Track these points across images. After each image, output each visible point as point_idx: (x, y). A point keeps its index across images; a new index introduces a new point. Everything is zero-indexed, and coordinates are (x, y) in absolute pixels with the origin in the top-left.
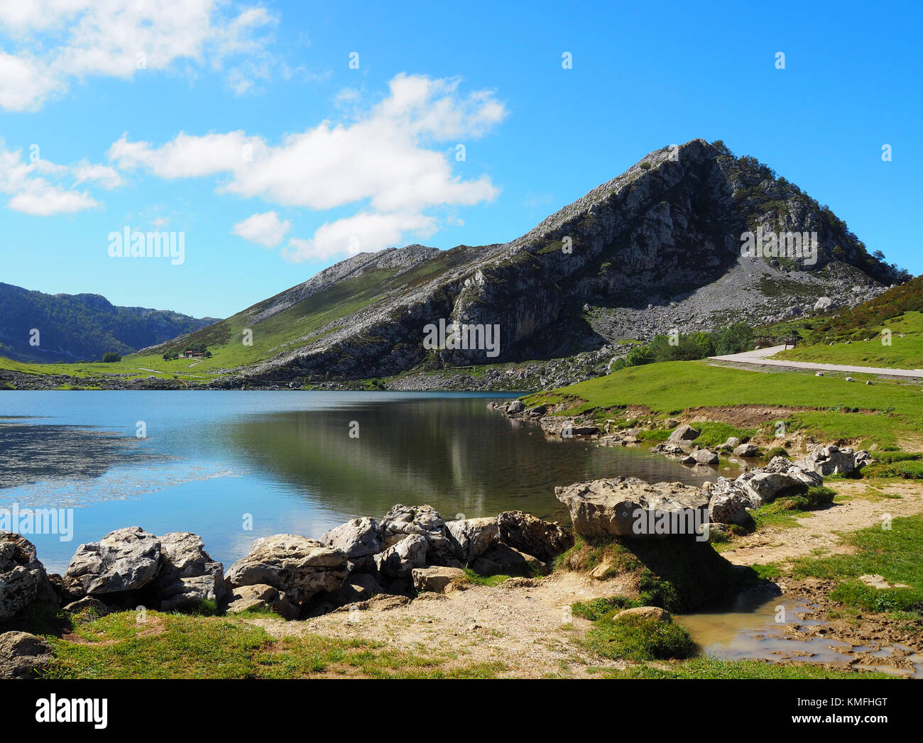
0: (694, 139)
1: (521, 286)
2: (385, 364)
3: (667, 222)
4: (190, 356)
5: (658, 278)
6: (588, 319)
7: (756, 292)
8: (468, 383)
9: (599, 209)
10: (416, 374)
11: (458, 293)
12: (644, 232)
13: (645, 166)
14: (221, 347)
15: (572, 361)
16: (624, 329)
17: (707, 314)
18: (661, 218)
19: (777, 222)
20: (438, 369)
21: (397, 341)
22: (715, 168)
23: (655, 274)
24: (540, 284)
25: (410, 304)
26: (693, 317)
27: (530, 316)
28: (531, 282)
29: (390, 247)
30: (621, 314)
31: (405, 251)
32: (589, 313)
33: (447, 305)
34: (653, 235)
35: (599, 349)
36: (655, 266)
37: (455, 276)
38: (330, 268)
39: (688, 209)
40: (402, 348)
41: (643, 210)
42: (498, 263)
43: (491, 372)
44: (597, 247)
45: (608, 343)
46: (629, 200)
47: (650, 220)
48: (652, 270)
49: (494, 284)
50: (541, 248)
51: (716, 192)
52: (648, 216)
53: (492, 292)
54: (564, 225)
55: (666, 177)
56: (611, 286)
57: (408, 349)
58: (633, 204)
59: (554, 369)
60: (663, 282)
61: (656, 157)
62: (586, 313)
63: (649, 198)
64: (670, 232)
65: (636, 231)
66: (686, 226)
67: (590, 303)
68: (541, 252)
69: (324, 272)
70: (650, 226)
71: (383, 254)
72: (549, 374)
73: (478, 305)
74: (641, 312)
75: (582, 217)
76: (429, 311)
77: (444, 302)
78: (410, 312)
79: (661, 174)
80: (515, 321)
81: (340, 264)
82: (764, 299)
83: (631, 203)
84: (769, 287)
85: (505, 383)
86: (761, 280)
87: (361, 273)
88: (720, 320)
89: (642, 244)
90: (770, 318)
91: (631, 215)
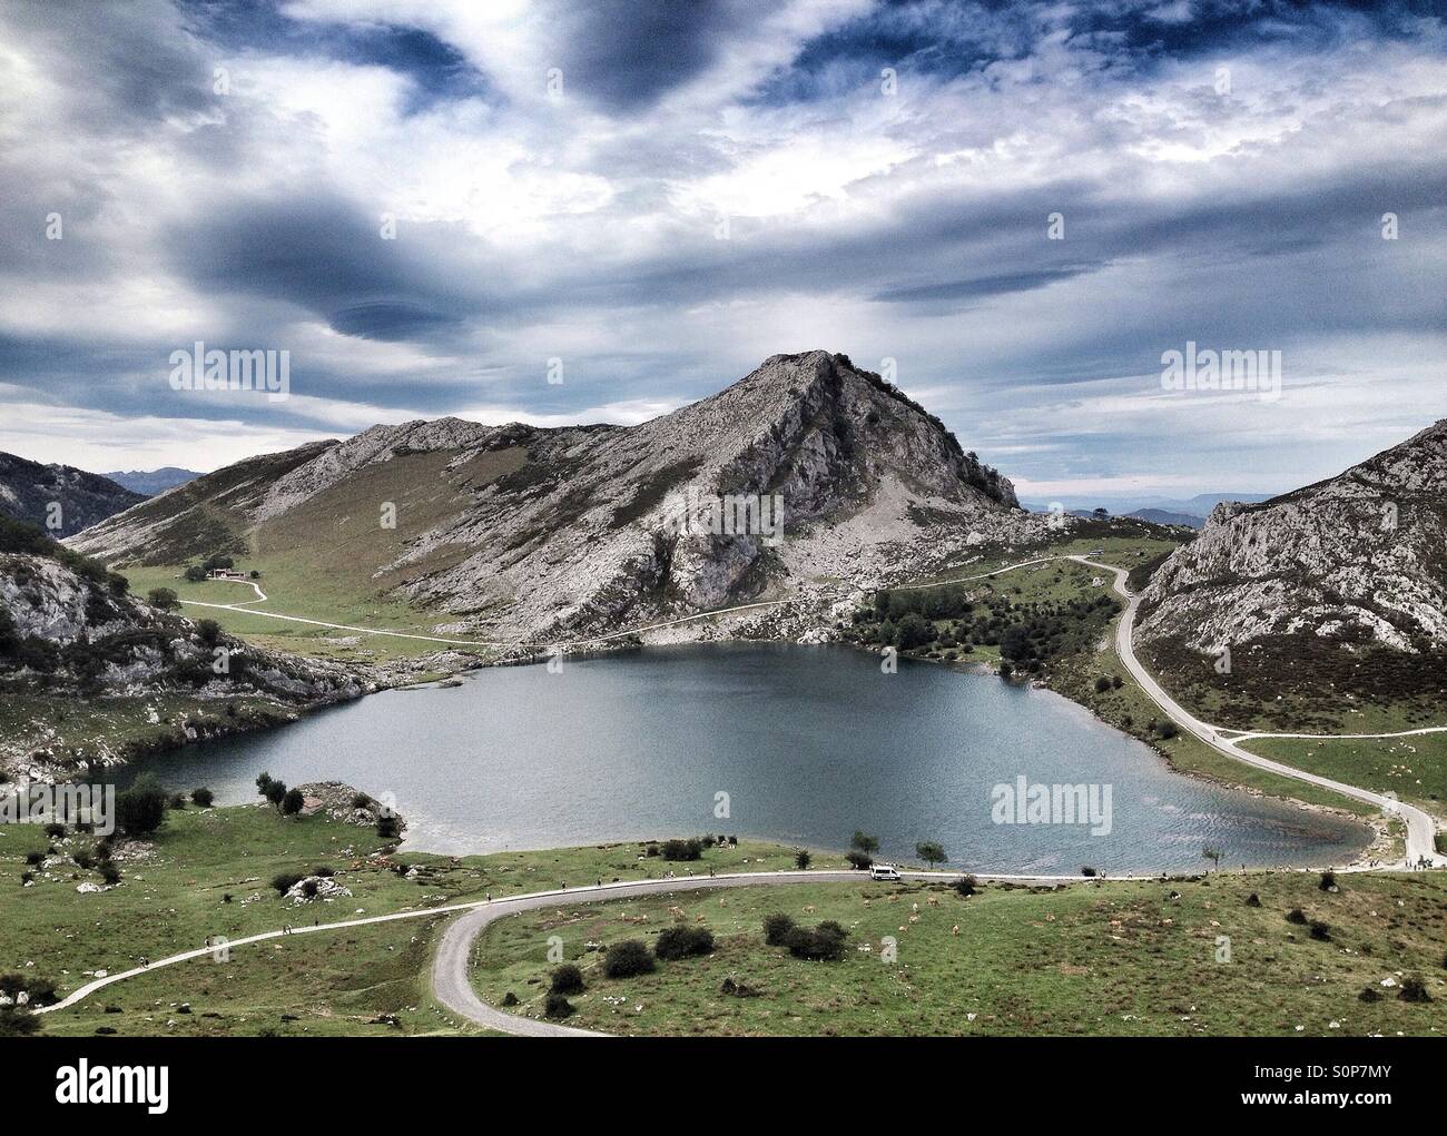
2: (631, 618)
3: (820, 451)
5: (816, 507)
7: (908, 521)
11: (675, 542)
12: (803, 462)
13: (793, 392)
16: (810, 565)
17: (875, 546)
18: (816, 447)
23: (814, 503)
30: (800, 548)
34: (811, 464)
36: (815, 494)
39: (832, 434)
45: (806, 583)
46: (787, 431)
47: (806, 449)
48: (813, 499)
52: (804, 445)
64: (823, 461)
65: (796, 462)
66: (835, 453)
70: (807, 456)
71: (411, 428)
73: (702, 557)
76: (654, 563)
77: (663, 551)
78: (639, 565)
82: (919, 530)
83: (789, 433)
84: (918, 516)
85: (741, 631)
86: (909, 507)
87: (391, 456)
88: (889, 553)
89: (804, 476)
90: (934, 553)
91: (789, 445)
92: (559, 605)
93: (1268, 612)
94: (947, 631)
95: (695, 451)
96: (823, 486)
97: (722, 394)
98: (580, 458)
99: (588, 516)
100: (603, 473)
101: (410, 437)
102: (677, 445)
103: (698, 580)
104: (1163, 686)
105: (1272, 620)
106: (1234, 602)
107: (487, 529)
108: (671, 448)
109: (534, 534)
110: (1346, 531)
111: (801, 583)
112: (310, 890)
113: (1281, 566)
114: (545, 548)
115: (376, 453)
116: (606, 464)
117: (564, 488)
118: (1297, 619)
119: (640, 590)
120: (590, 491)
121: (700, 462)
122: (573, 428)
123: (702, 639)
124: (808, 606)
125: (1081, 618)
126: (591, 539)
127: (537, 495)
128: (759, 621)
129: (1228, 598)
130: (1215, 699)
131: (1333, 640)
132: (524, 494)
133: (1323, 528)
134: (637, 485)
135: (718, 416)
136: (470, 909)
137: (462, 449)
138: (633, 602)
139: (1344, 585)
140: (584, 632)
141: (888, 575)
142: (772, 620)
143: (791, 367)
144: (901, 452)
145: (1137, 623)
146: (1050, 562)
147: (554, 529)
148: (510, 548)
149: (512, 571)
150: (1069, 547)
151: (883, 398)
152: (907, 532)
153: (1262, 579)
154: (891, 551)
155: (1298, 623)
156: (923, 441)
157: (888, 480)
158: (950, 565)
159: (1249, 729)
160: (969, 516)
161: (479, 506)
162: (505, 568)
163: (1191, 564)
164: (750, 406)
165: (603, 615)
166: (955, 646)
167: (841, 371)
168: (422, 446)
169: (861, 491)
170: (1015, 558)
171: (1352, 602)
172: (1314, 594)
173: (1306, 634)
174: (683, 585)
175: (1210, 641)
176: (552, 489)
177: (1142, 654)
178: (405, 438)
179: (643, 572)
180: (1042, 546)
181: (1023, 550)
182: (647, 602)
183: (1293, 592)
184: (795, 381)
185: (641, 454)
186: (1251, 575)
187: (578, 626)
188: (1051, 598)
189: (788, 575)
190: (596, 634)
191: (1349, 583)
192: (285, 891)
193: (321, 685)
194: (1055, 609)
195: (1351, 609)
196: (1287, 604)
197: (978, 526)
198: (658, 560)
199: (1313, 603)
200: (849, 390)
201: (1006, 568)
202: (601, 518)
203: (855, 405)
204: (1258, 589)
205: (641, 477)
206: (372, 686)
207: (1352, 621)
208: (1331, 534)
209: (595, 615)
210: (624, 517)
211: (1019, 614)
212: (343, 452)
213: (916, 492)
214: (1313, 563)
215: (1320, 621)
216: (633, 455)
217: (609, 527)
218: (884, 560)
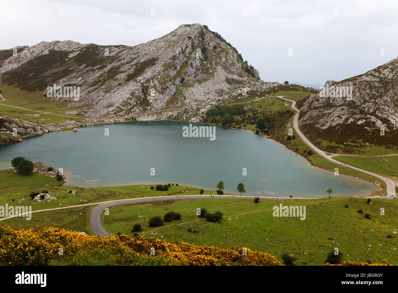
2: (133, 112)
5: (195, 77)
6: (183, 93)
7: (226, 83)
8: (160, 117)
10: (144, 115)
11: (148, 87)
18: (196, 57)
19: (227, 57)
27: (169, 94)
31: (65, 43)
32: (182, 90)
34: (194, 62)
36: (195, 72)
44: (179, 67)
52: (192, 56)
53: (160, 87)
60: (197, 78)
64: (198, 61)
65: (189, 61)
67: (180, 87)
70: (193, 59)
71: (55, 43)
73: (157, 92)
76: (141, 93)
81: (35, 46)
82: (229, 86)
83: (187, 51)
84: (228, 81)
85: (170, 117)
86: (226, 78)
87: (48, 52)
88: (219, 93)
89: (192, 66)
90: (234, 94)
91: (187, 55)
92: (109, 106)
93: (342, 116)
94: (238, 119)
95: (155, 56)
96: (198, 70)
97: (164, 37)
98: (115, 56)
99: (118, 76)
100: (123, 62)
101: (54, 46)
102: (149, 54)
103: (156, 100)
104: (308, 138)
105: (344, 119)
106: (331, 113)
107: (83, 79)
108: (147, 55)
109: (99, 82)
110: (368, 91)
111: (190, 102)
112: (42, 197)
113: (347, 102)
114: (103, 87)
115: (43, 51)
116: (124, 59)
117: (109, 67)
118: (351, 119)
119: (137, 102)
120: (119, 68)
121: (157, 59)
122: (112, 46)
123: (157, 119)
124: (192, 110)
125: (282, 116)
126: (119, 84)
127: (100, 69)
128: (176, 114)
129: (329, 111)
130: (325, 143)
131: (362, 125)
132: (95, 68)
133: (361, 90)
134: (135, 67)
135: (163, 44)
136: (97, 205)
137: (73, 52)
138: (134, 106)
139: (367, 108)
140: (117, 116)
141: (219, 100)
142: (180, 114)
143: (188, 29)
144: (224, 59)
145: (299, 118)
146: (271, 98)
147: (105, 80)
148: (91, 86)
149: (92, 94)
150: (277, 93)
151: (218, 41)
152: (225, 87)
153: (340, 106)
154: (220, 93)
155: (351, 120)
156: (232, 57)
157: (219, 68)
158: (239, 98)
159: (335, 153)
160: (245, 82)
161: (80, 71)
162: (89, 93)
163: (318, 100)
164: (174, 42)
165: (124, 110)
166: (241, 124)
167: (205, 31)
168: (59, 50)
169: (210, 72)
170: (260, 96)
171: (369, 114)
172: (357, 111)
173: (354, 123)
174: (151, 101)
175: (323, 125)
176: (105, 66)
177: (302, 128)
178: (53, 47)
179: (137, 96)
180: (269, 93)
181: (262, 94)
182: (138, 106)
183: (350, 110)
184: (189, 34)
185: (136, 56)
186: (337, 104)
187: (115, 114)
188: (272, 110)
189: (186, 99)
190: (121, 116)
191: (368, 108)
192: (33, 198)
193: (29, 130)
194: (273, 113)
195: (369, 116)
196: (348, 114)
197: (248, 85)
198: (142, 93)
199: (357, 114)
200: (207, 37)
201: (257, 99)
202: (123, 77)
203: (209, 43)
204: (339, 109)
205: (136, 64)
206: (47, 131)
207: (369, 120)
208: (363, 92)
209: (121, 110)
210: (131, 77)
211: (261, 114)
212: (31, 50)
213: (229, 73)
214: (357, 101)
215: (358, 120)
216: (133, 56)
217: (125, 80)
218: (217, 95)
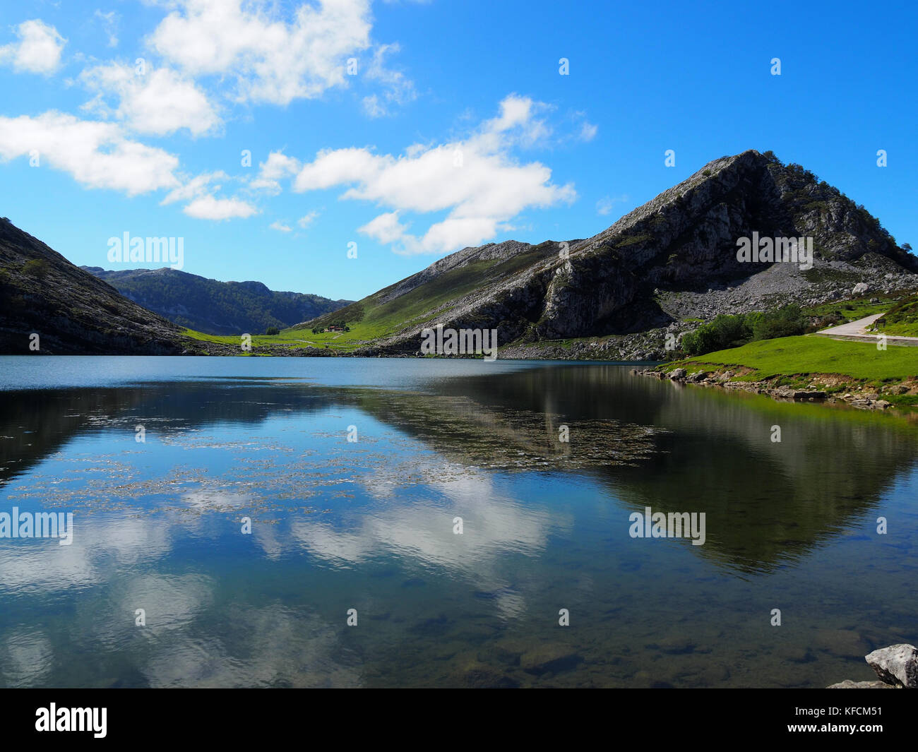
0: (748, 150)
1: (603, 274)
3: (724, 220)
4: (333, 330)
6: (658, 301)
7: (801, 279)
8: (560, 353)
9: (667, 210)
10: (516, 346)
11: (551, 279)
12: (705, 229)
13: (707, 174)
14: (357, 323)
15: (645, 336)
16: (689, 309)
17: (759, 297)
18: (720, 216)
19: (820, 219)
20: (534, 342)
21: (501, 318)
22: (766, 174)
23: (714, 263)
24: (618, 272)
25: (511, 289)
26: (747, 299)
27: (610, 298)
28: (611, 270)
29: (490, 243)
30: (686, 297)
31: (502, 245)
32: (659, 296)
33: (542, 289)
34: (714, 231)
35: (668, 326)
36: (715, 256)
37: (548, 266)
38: (442, 260)
39: (742, 209)
40: (505, 324)
41: (704, 210)
42: (583, 255)
43: (578, 344)
44: (665, 241)
45: (675, 321)
46: (693, 202)
47: (710, 219)
48: (712, 261)
49: (581, 272)
50: (619, 242)
51: (766, 194)
52: (708, 215)
53: (579, 279)
54: (638, 223)
55: (724, 182)
56: (677, 274)
57: (510, 325)
58: (696, 205)
59: (630, 342)
60: (721, 270)
61: (715, 165)
62: (656, 296)
63: (710, 199)
64: (727, 228)
65: (698, 228)
66: (741, 223)
67: (660, 288)
68: (619, 246)
69: (437, 263)
70: (710, 223)
71: (485, 248)
72: (626, 346)
73: (567, 290)
74: (702, 295)
75: (653, 216)
76: (527, 294)
77: (539, 287)
78: (511, 295)
79: (719, 180)
80: (597, 303)
81: (449, 257)
82: (808, 285)
84: (814, 275)
87: (467, 264)
89: (705, 240)
91: (694, 215)
101: (482, 253)
152: (795, 286)
168: (486, 258)
174: (548, 314)
178: (478, 254)
179: (515, 302)
